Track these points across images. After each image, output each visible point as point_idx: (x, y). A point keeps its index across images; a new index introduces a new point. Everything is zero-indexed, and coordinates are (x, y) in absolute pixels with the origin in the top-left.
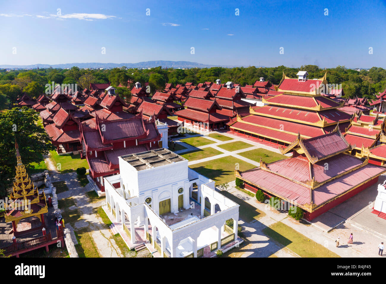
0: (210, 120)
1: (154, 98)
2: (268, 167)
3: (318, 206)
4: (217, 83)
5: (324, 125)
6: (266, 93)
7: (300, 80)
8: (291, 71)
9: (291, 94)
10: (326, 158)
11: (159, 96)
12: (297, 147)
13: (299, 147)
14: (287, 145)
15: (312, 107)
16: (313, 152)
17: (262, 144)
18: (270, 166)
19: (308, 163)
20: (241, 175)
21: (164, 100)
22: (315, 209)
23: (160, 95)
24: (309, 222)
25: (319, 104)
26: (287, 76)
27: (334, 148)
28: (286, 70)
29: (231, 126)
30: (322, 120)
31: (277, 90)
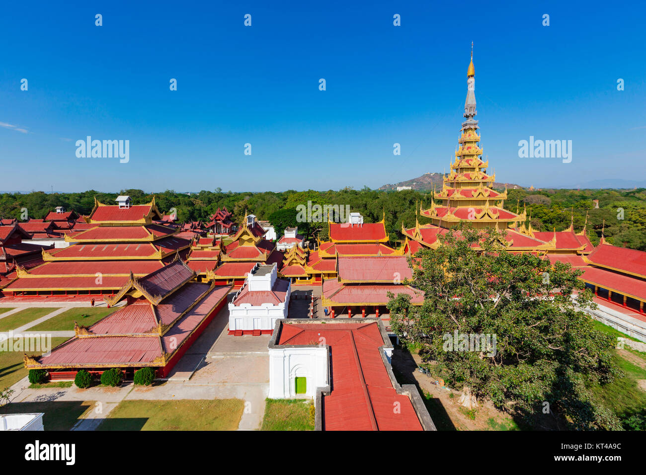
2: (91, 332)
3: (172, 354)
5: (162, 256)
6: (71, 228)
7: (121, 207)
8: (106, 197)
9: (111, 225)
10: (171, 293)
12: (132, 290)
13: (135, 289)
14: (116, 292)
15: (143, 237)
16: (153, 291)
17: (75, 301)
18: (94, 329)
19: (150, 306)
20: (41, 362)
22: (170, 359)
24: (165, 379)
25: (151, 234)
26: (102, 202)
27: (177, 279)
28: (98, 196)
29: (4, 288)
30: (158, 250)
31: (88, 221)
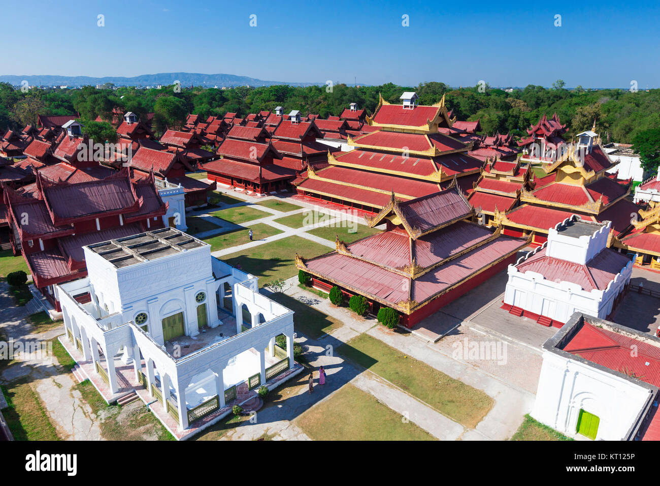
0: (262, 177)
1: (163, 141)
2: (349, 250)
3: (420, 304)
4: (278, 113)
5: (442, 179)
6: (359, 129)
7: (405, 107)
9: (392, 130)
10: (435, 230)
11: (173, 138)
12: (391, 214)
13: (394, 214)
15: (423, 150)
16: (415, 221)
18: (352, 248)
19: (408, 239)
20: (306, 265)
21: (182, 145)
22: (416, 309)
23: (175, 136)
24: (409, 330)
25: (433, 146)
27: (448, 214)
29: (298, 186)
30: (438, 170)
31: (371, 124)
